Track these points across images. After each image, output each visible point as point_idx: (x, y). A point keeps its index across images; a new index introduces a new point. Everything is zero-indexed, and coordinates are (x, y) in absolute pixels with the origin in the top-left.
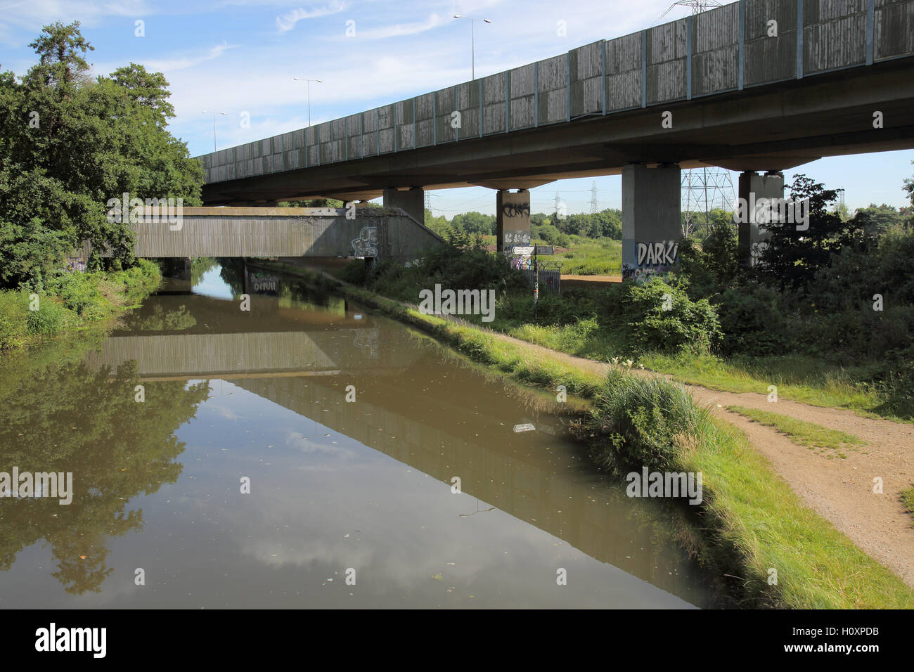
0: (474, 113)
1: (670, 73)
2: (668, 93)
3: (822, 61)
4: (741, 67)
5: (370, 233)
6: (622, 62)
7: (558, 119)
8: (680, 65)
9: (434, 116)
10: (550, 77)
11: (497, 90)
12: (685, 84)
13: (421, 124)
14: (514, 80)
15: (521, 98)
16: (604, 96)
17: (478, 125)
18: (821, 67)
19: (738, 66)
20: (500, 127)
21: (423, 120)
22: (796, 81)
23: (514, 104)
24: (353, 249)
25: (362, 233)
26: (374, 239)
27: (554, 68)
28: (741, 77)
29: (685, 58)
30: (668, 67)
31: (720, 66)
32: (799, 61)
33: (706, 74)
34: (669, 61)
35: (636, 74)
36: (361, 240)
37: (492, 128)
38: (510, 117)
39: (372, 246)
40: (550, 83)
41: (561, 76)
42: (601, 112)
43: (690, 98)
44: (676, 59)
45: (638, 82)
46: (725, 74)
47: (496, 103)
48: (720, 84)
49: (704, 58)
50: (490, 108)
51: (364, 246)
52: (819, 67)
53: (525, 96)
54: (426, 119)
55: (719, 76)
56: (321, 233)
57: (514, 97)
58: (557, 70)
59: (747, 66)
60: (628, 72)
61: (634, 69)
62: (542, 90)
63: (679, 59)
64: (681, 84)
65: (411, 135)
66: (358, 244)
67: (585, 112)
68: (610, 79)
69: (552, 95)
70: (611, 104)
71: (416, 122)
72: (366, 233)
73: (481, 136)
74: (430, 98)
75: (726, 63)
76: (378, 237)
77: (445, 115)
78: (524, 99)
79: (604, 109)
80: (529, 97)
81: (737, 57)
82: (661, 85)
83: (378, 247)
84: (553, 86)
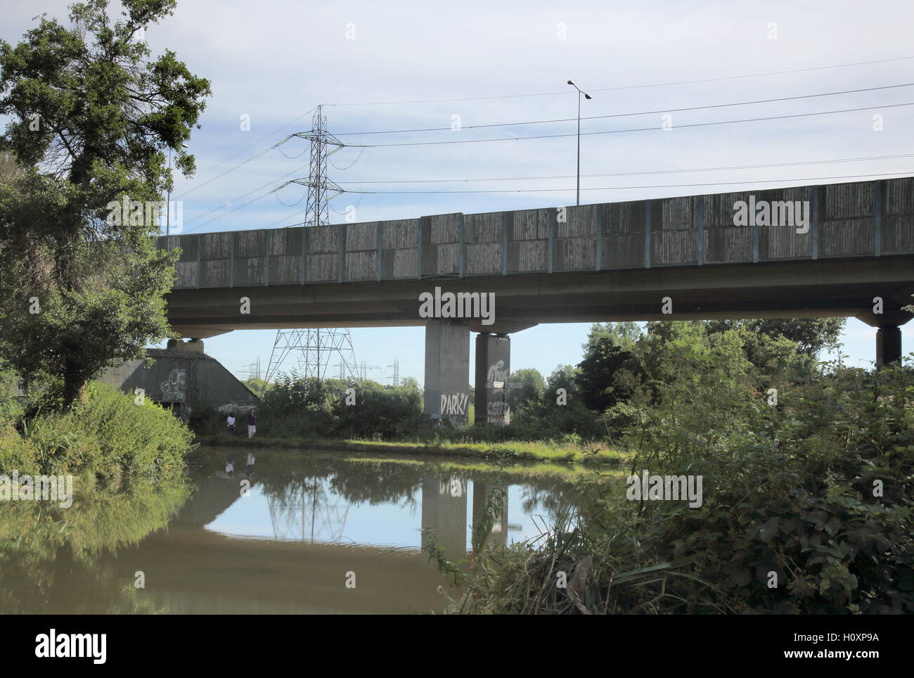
0: (293, 259)
1: (531, 250)
2: (529, 265)
3: (665, 258)
4: (599, 253)
5: (179, 375)
6: (482, 234)
7: (407, 275)
8: (542, 245)
9: (232, 256)
10: (397, 237)
11: (328, 241)
12: (546, 260)
13: (210, 264)
14: (350, 234)
15: (359, 252)
16: (461, 262)
17: (298, 272)
18: (664, 262)
19: (595, 252)
20: (330, 277)
21: (214, 259)
22: (644, 269)
23: (349, 258)
24: (162, 393)
25: (171, 376)
26: (183, 382)
27: (403, 229)
28: (598, 261)
29: (546, 239)
30: (530, 245)
31: (580, 250)
32: (647, 256)
33: (566, 255)
34: (530, 240)
35: (497, 246)
36: (170, 383)
37: (319, 276)
38: (344, 268)
39: (180, 390)
40: (397, 242)
41: (410, 237)
42: (458, 274)
43: (551, 272)
44: (538, 239)
45: (498, 253)
46: (584, 257)
47: (324, 253)
48: (579, 265)
49: (564, 242)
50: (317, 257)
51: (173, 390)
52: (663, 262)
53: (366, 251)
54: (219, 259)
55: (578, 258)
56: (130, 373)
57: (350, 250)
58: (406, 232)
59: (603, 254)
60: (488, 243)
61: (494, 242)
62: (387, 247)
63: (540, 240)
64: (543, 261)
65: (192, 273)
66: (166, 388)
67: (439, 273)
68: (469, 247)
69: (398, 254)
70: (469, 268)
71: (201, 260)
72: (175, 375)
73: (303, 283)
74: (226, 238)
75: (585, 248)
76: (186, 380)
77: (249, 257)
78: (364, 253)
79: (461, 272)
80: (369, 252)
81: (595, 245)
82: (522, 258)
83: (186, 392)
84: (401, 245)
